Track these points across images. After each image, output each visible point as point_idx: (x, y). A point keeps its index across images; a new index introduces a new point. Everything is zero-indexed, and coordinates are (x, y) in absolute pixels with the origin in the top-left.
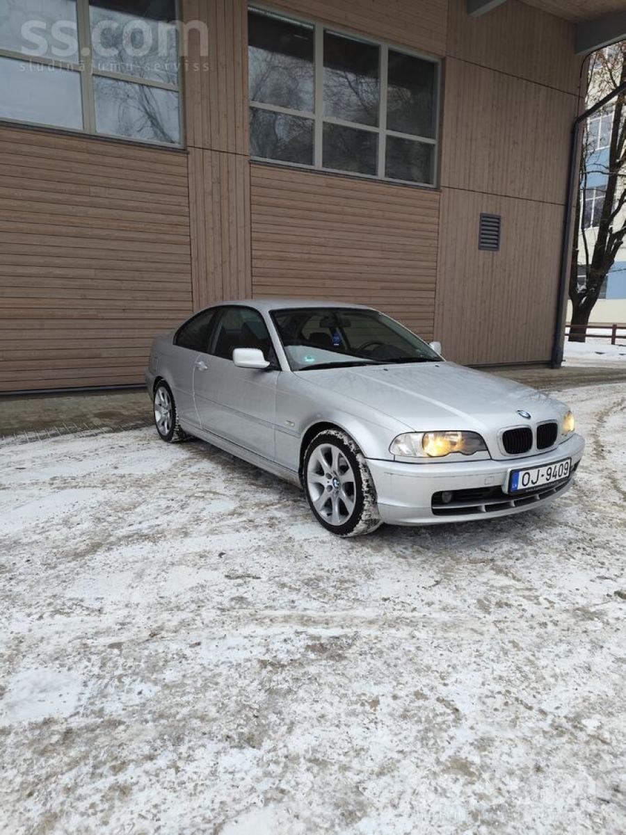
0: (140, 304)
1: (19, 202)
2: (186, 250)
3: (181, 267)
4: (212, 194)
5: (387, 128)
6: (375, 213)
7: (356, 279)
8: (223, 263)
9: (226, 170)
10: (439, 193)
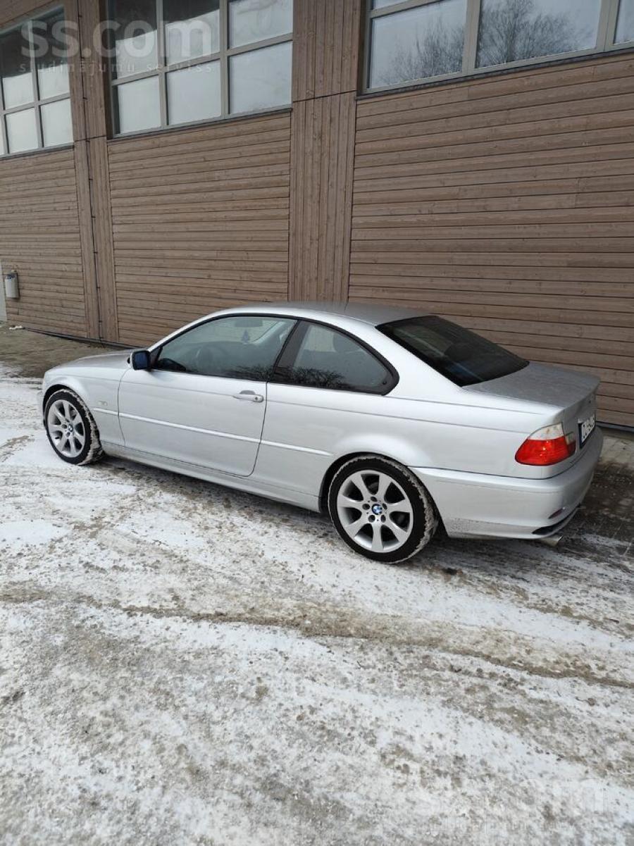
3: (279, 244)
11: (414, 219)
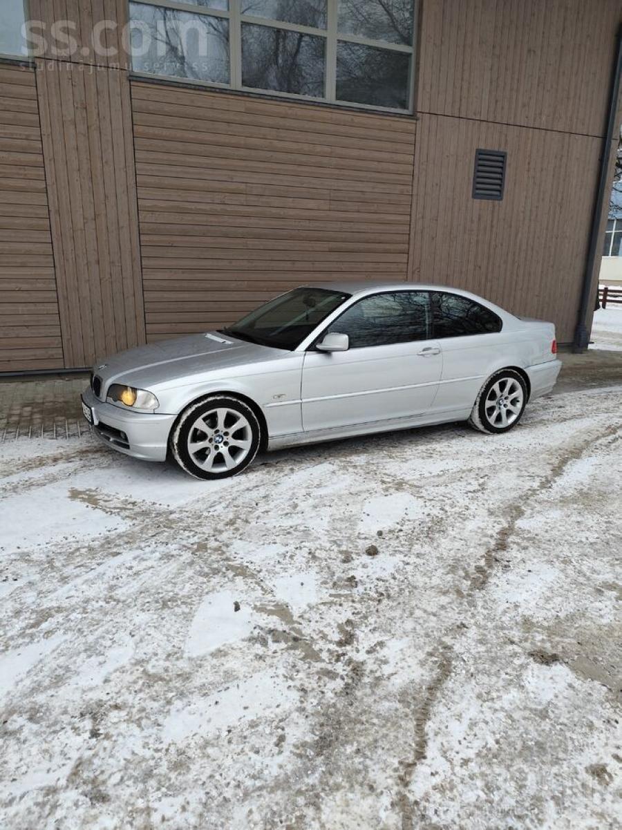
2: (40, 199)
4: (75, 123)
6: (319, 149)
8: (97, 216)
9: (94, 88)
10: (415, 121)
11: (207, 207)
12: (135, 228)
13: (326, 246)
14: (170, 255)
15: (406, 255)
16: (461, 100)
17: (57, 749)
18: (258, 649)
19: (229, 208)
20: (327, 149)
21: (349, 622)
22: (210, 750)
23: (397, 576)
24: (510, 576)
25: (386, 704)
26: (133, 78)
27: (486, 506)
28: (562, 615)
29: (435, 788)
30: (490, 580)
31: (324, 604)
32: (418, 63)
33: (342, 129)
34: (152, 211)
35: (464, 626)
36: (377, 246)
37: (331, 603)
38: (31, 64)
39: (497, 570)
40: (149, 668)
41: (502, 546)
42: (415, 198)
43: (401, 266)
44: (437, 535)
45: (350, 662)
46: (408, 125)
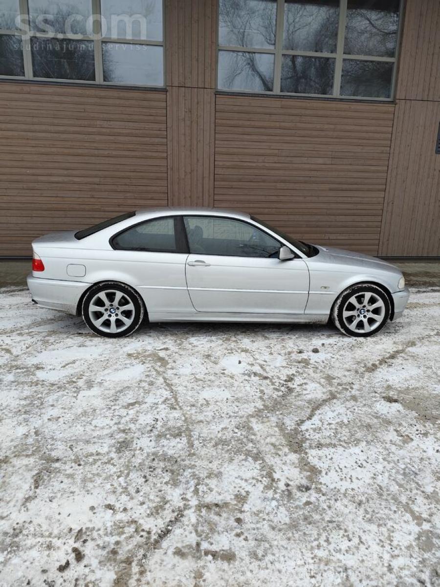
0: (130, 202)
1: (52, 134)
2: (164, 163)
4: (184, 120)
5: (344, 53)
6: (326, 126)
7: (305, 182)
8: (192, 171)
9: (196, 100)
10: (394, 105)
12: (212, 177)
13: (327, 186)
14: (231, 193)
15: (384, 193)
16: (429, 90)
17: (159, 394)
18: (247, 377)
19: (267, 165)
20: (332, 127)
21: (293, 375)
22: (218, 403)
23: (325, 362)
24: (390, 369)
25: (300, 402)
26: (218, 93)
27: (394, 340)
28: (410, 387)
29: (311, 428)
30: (378, 369)
31: (283, 367)
32: (398, 68)
33: (343, 114)
34: (223, 167)
35: (353, 383)
36: (362, 186)
37: (286, 367)
38: (164, 90)
39: (385, 366)
40: (197, 376)
41: (393, 357)
42: (391, 155)
43: (380, 199)
44: (356, 349)
45: (288, 387)
46: (390, 108)
